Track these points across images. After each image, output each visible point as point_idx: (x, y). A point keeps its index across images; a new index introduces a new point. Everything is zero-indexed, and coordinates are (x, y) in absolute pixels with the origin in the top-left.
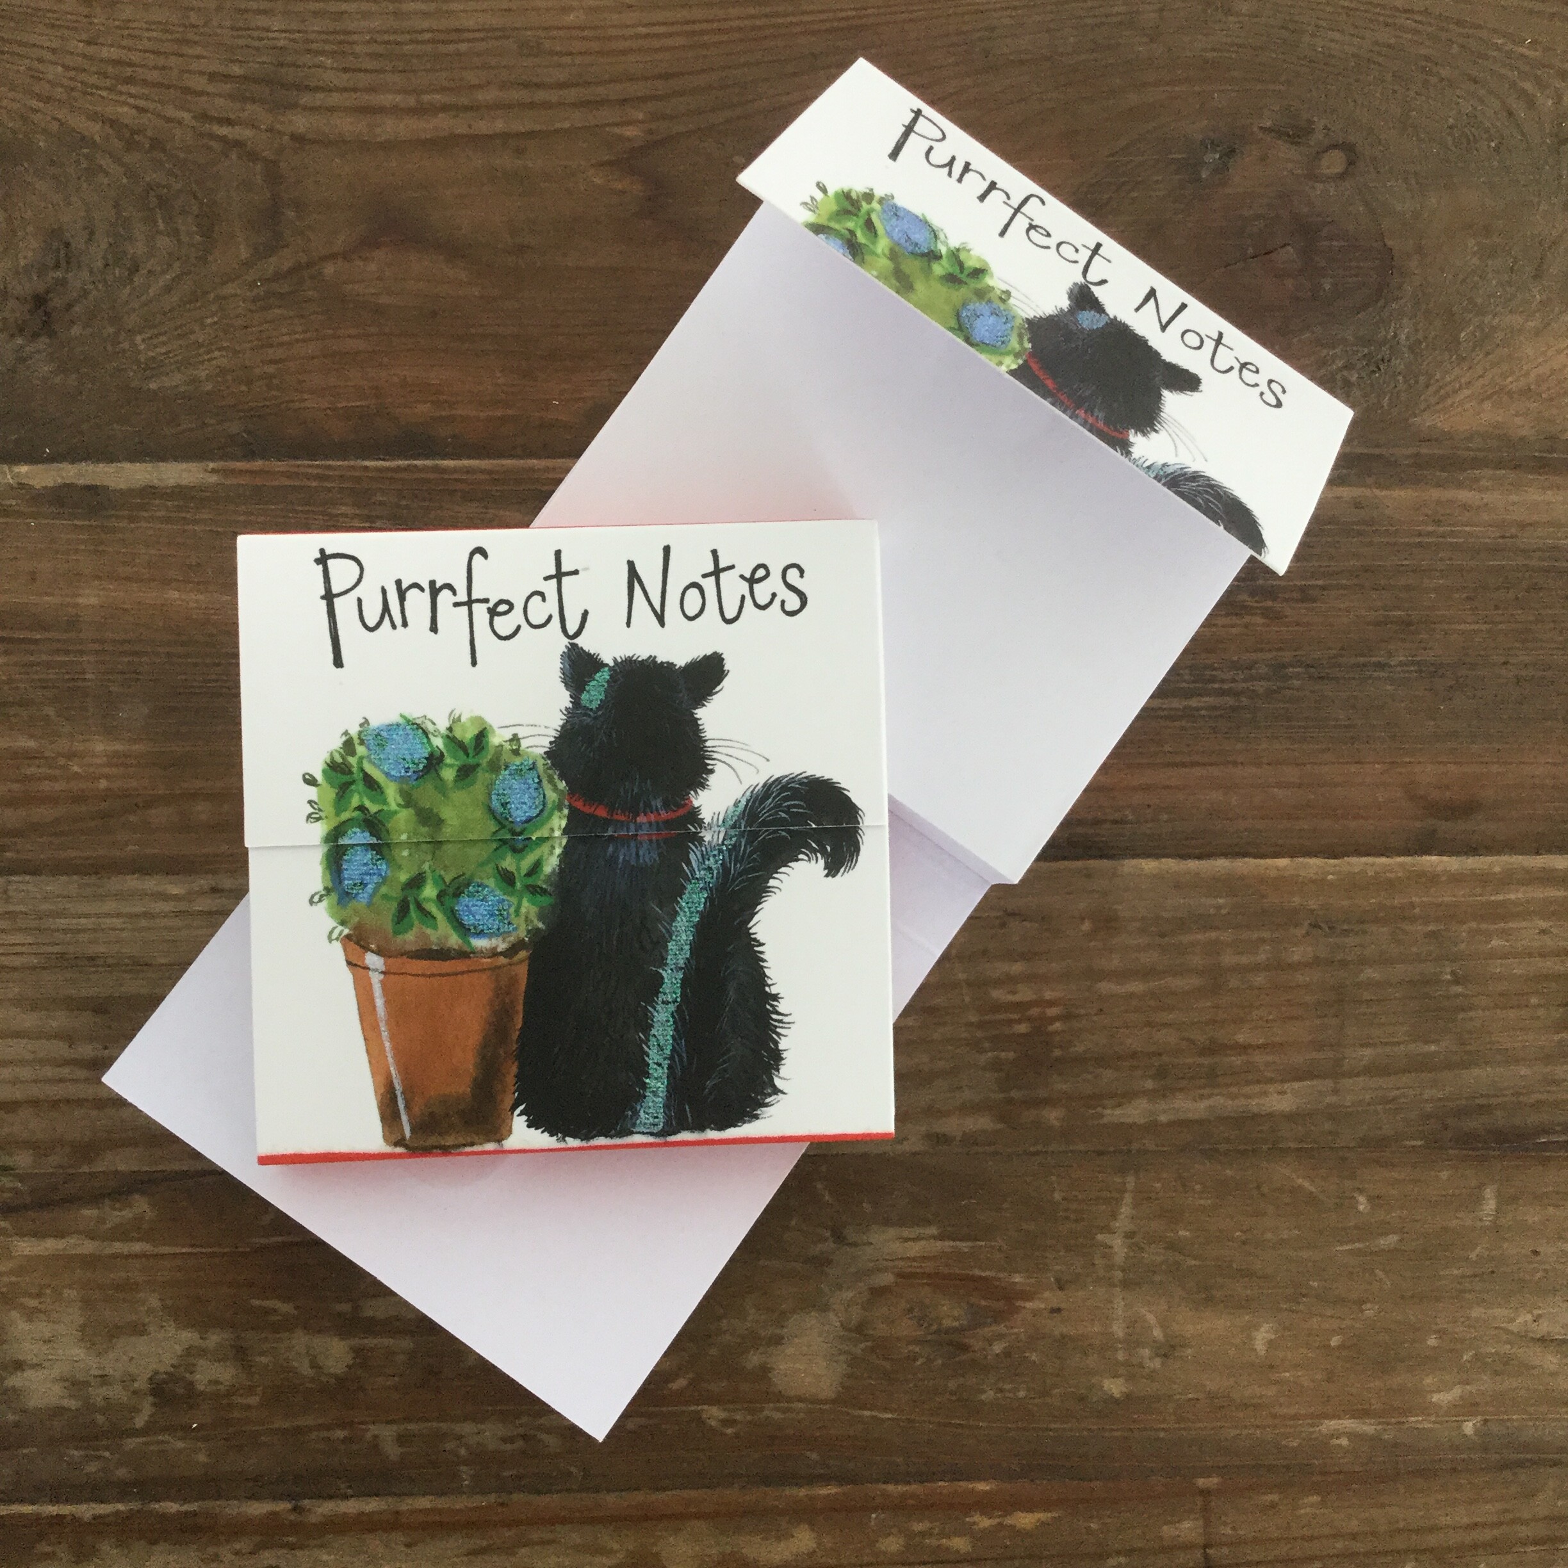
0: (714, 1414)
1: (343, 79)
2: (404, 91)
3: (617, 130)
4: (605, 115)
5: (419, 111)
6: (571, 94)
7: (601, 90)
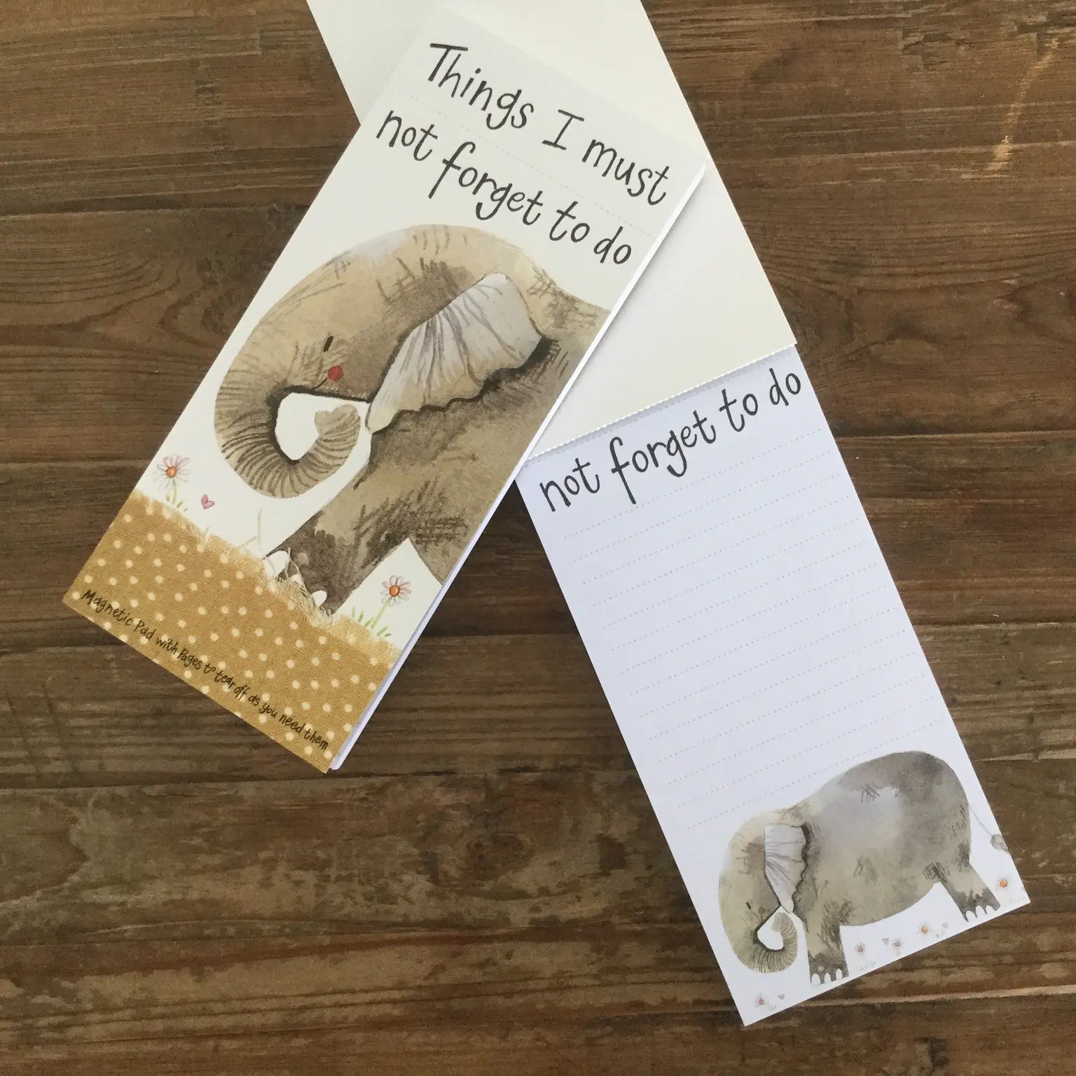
0: (1059, 878)
1: (880, 262)
2: (910, 266)
3: (1007, 281)
4: (1002, 275)
5: (916, 275)
6: (985, 266)
7: (998, 264)
